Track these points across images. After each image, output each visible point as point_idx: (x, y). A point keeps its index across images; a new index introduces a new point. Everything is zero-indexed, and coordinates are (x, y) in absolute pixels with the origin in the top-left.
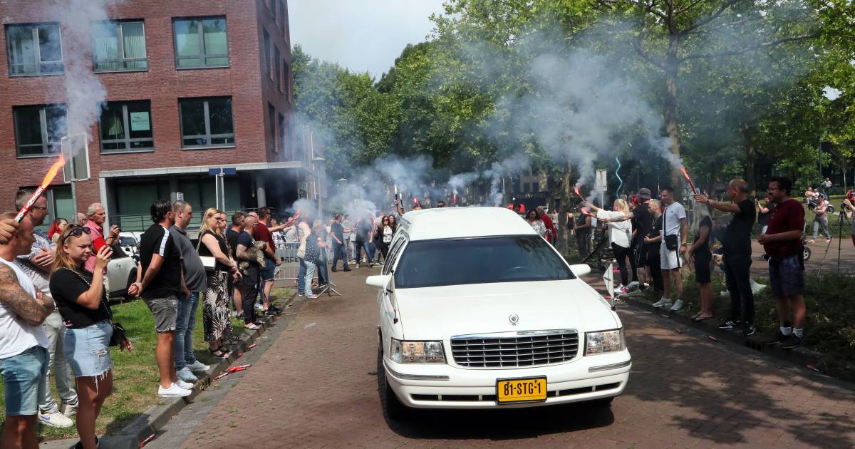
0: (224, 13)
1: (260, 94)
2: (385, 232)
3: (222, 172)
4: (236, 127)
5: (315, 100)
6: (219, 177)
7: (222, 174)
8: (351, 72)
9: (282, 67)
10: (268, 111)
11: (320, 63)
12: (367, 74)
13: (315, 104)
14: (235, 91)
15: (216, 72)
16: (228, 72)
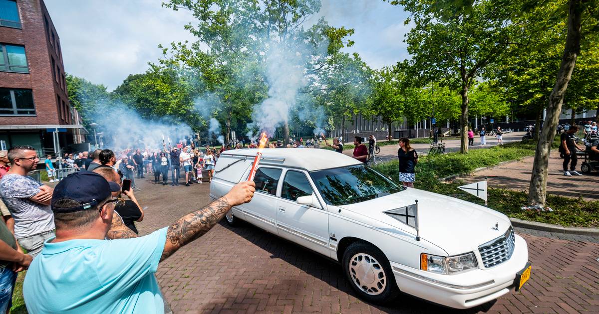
0: (23, 44)
1: (53, 89)
2: (162, 160)
3: (57, 130)
4: (36, 105)
5: (72, 95)
6: (55, 133)
7: (57, 131)
8: (92, 84)
9: (61, 77)
10: (57, 99)
11: (74, 78)
12: (102, 85)
13: (73, 97)
14: (35, 87)
15: (19, 75)
16: (29, 76)
